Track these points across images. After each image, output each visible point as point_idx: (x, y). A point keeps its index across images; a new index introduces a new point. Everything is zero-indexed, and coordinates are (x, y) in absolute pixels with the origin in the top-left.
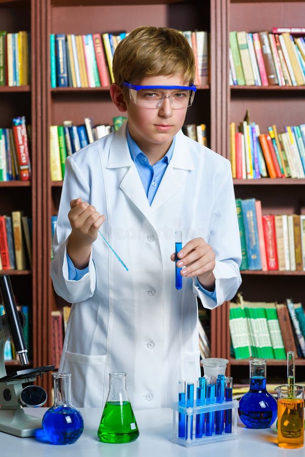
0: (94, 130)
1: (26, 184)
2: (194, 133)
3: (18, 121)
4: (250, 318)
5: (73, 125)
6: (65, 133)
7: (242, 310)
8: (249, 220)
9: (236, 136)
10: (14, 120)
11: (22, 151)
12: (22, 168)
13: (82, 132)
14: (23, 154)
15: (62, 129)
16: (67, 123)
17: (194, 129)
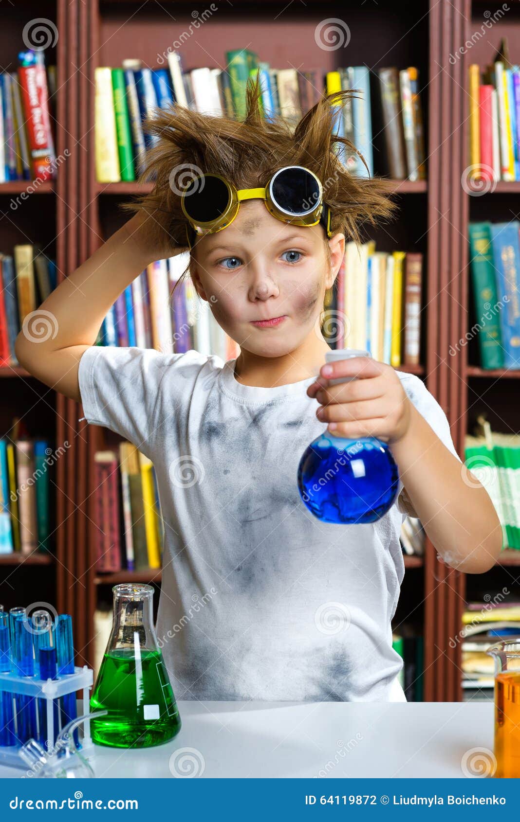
0: (187, 77)
1: (47, 188)
2: (394, 86)
3: (28, 58)
4: (505, 466)
5: (142, 67)
6: (126, 83)
7: (489, 452)
8: (505, 265)
9: (481, 93)
10: (22, 55)
11: (37, 119)
12: (37, 154)
13: (162, 82)
14: (38, 127)
15: (119, 75)
16: (130, 63)
17: (394, 78)
